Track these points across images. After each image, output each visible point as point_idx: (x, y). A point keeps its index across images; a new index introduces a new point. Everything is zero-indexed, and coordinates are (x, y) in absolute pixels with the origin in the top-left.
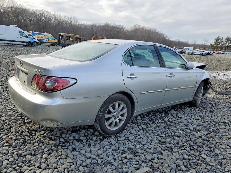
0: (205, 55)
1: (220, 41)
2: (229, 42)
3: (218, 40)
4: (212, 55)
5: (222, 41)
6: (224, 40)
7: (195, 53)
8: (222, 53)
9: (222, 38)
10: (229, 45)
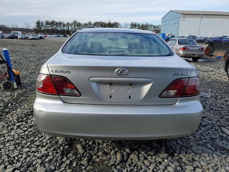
0: (39, 39)
1: (41, 24)
2: (49, 26)
3: (38, 23)
4: (44, 39)
5: (43, 25)
6: (44, 24)
7: (30, 38)
8: (48, 36)
9: (42, 22)
10: (49, 29)
